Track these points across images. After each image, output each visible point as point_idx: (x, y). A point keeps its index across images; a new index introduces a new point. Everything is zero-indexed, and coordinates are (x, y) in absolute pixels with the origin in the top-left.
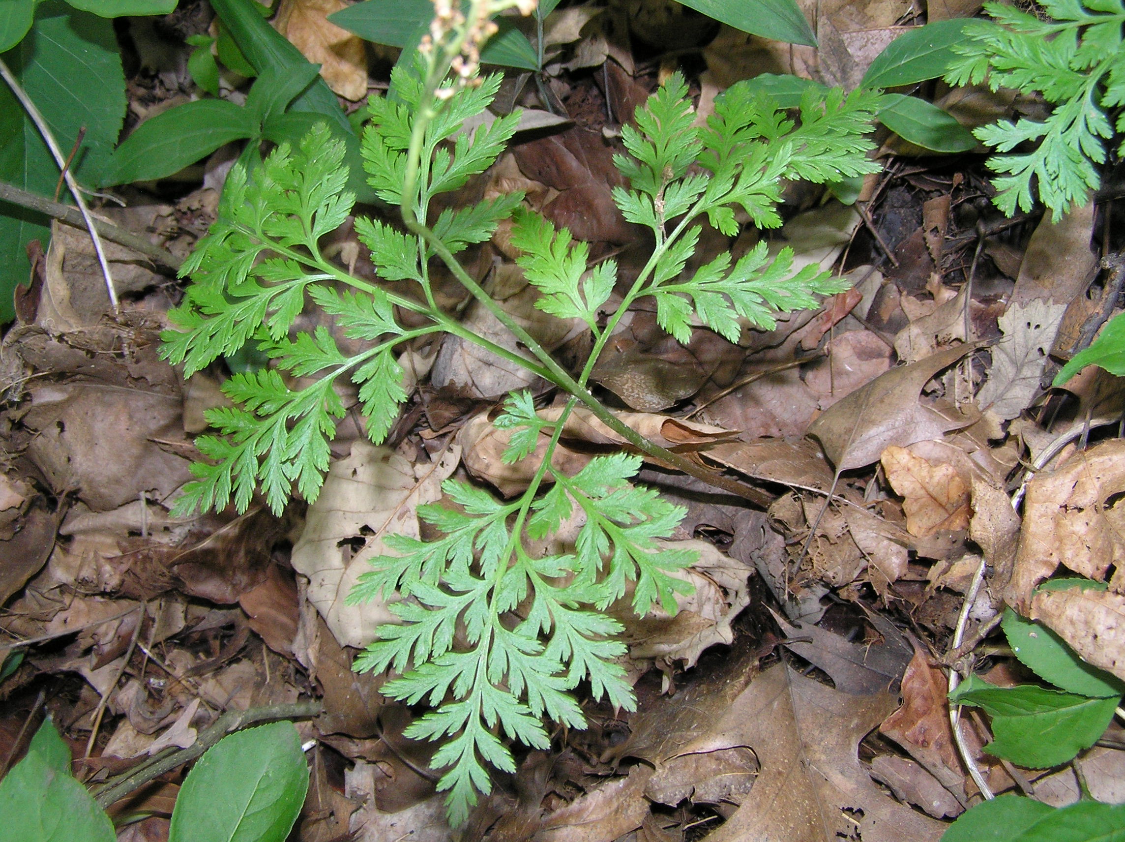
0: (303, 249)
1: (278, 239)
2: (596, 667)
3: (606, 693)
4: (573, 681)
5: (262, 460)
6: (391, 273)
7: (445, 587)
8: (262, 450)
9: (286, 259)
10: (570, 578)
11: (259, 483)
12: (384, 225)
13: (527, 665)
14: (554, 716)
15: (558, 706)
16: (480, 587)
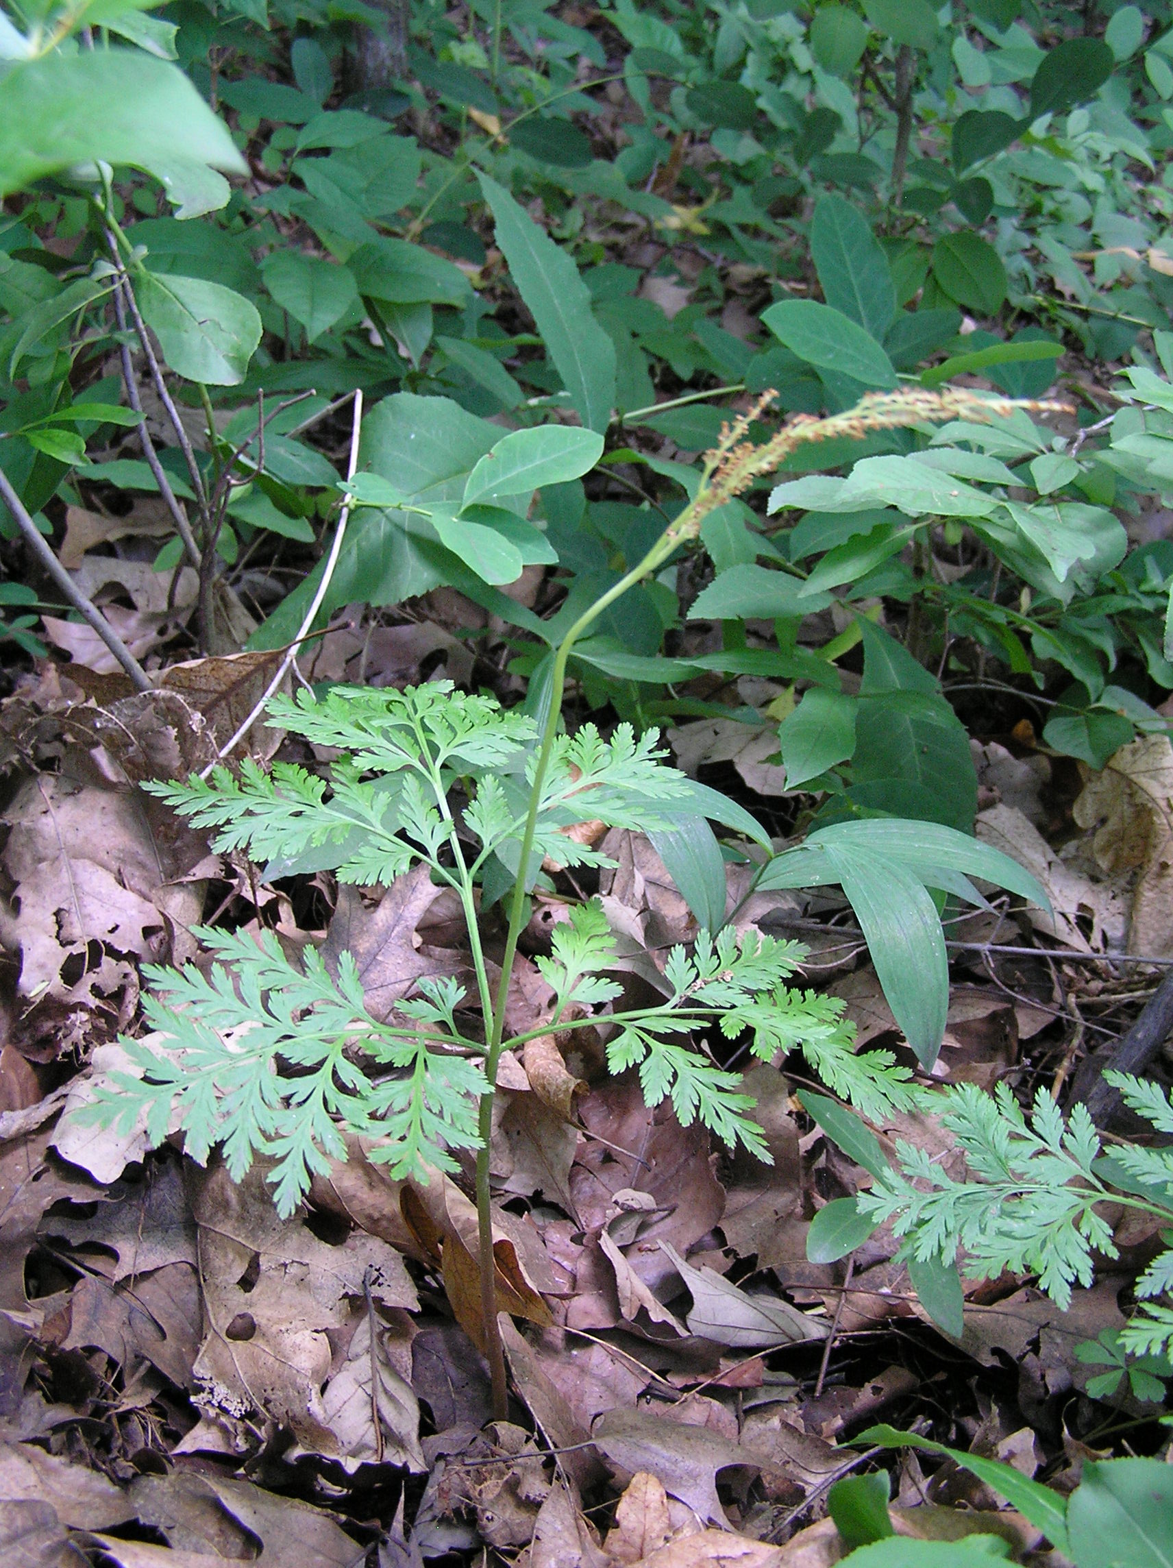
0: (435, 750)
1: (426, 729)
2: (295, 1160)
3: (278, 1184)
4: (267, 1149)
5: (249, 813)
6: (472, 822)
7: (265, 997)
8: (257, 809)
9: (417, 742)
10: (353, 1092)
11: (228, 822)
12: (503, 796)
13: (252, 1102)
14: (226, 1151)
15: (237, 1149)
16: (287, 1027)
